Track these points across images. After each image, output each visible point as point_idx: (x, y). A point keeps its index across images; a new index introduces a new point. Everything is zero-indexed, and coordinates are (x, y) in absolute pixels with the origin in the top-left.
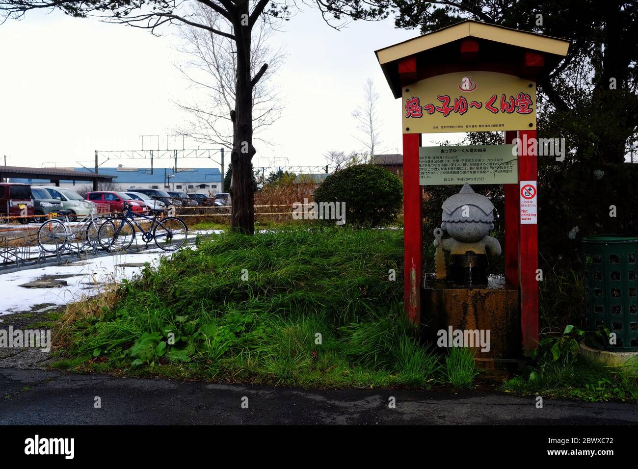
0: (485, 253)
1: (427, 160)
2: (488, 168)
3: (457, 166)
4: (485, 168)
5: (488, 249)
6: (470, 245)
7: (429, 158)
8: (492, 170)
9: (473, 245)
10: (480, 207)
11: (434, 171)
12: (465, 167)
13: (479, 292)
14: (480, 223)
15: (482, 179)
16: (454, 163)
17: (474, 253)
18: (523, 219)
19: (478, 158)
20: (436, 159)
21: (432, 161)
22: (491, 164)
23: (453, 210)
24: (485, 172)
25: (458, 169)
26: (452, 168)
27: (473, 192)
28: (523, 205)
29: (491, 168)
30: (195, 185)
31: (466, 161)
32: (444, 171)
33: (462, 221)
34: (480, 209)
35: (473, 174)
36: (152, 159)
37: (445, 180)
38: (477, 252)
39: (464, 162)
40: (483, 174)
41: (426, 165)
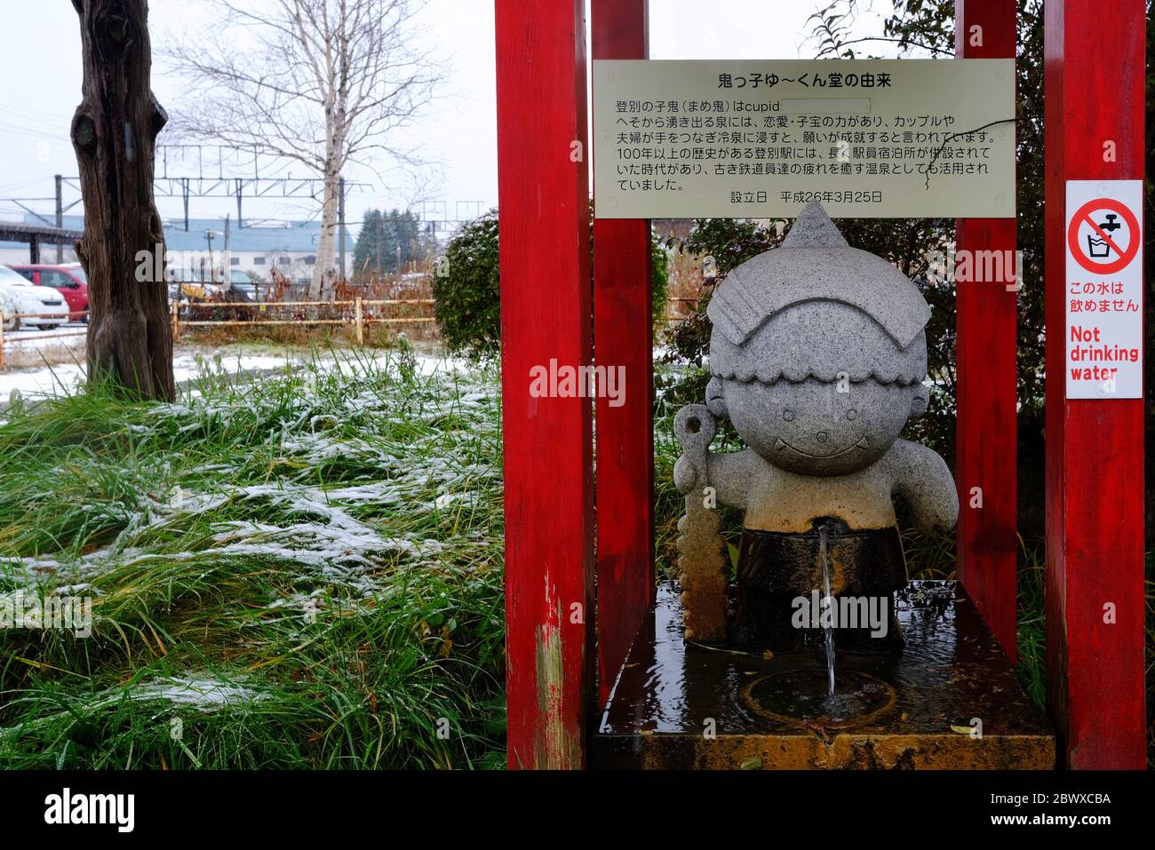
0: (893, 522)
1: (666, 114)
2: (898, 153)
3: (779, 144)
4: (885, 152)
5: (904, 501)
6: (825, 487)
7: (674, 106)
8: (911, 163)
9: (838, 487)
10: (871, 310)
11: (691, 162)
12: (810, 146)
13: (869, 746)
14: (871, 385)
15: (876, 197)
16: (769, 131)
17: (844, 524)
18: (1076, 375)
19: (860, 110)
20: (702, 115)
21: (686, 120)
22: (908, 135)
23: (753, 323)
24: (884, 168)
25: (785, 153)
26: (760, 152)
27: (843, 242)
28: (1077, 305)
29: (910, 152)
30: (292, 256)
31: (816, 125)
32: (729, 161)
33: (793, 376)
34: (874, 321)
35: (840, 176)
36: (186, 197)
37: (736, 198)
38: (859, 518)
39: (808, 128)
40: (879, 177)
41: (661, 137)
